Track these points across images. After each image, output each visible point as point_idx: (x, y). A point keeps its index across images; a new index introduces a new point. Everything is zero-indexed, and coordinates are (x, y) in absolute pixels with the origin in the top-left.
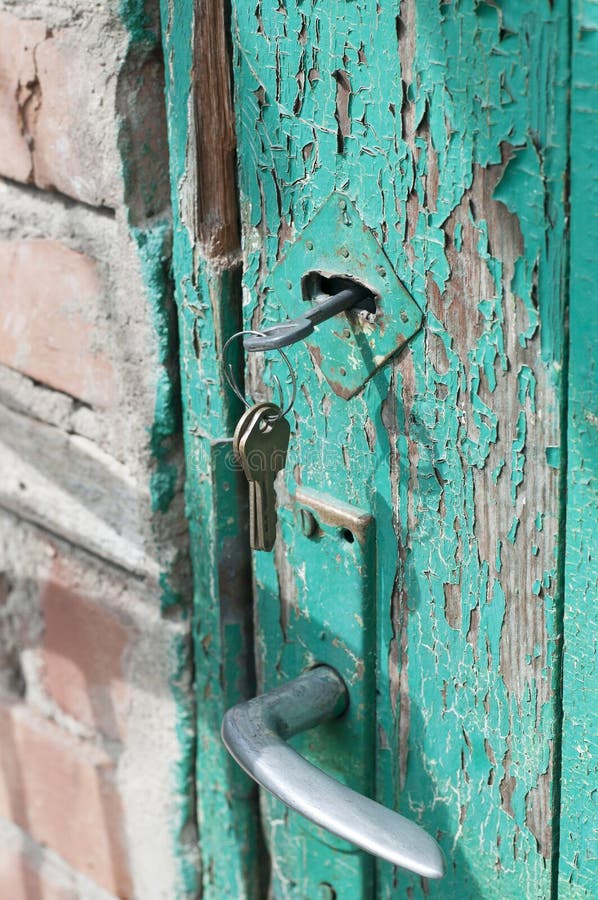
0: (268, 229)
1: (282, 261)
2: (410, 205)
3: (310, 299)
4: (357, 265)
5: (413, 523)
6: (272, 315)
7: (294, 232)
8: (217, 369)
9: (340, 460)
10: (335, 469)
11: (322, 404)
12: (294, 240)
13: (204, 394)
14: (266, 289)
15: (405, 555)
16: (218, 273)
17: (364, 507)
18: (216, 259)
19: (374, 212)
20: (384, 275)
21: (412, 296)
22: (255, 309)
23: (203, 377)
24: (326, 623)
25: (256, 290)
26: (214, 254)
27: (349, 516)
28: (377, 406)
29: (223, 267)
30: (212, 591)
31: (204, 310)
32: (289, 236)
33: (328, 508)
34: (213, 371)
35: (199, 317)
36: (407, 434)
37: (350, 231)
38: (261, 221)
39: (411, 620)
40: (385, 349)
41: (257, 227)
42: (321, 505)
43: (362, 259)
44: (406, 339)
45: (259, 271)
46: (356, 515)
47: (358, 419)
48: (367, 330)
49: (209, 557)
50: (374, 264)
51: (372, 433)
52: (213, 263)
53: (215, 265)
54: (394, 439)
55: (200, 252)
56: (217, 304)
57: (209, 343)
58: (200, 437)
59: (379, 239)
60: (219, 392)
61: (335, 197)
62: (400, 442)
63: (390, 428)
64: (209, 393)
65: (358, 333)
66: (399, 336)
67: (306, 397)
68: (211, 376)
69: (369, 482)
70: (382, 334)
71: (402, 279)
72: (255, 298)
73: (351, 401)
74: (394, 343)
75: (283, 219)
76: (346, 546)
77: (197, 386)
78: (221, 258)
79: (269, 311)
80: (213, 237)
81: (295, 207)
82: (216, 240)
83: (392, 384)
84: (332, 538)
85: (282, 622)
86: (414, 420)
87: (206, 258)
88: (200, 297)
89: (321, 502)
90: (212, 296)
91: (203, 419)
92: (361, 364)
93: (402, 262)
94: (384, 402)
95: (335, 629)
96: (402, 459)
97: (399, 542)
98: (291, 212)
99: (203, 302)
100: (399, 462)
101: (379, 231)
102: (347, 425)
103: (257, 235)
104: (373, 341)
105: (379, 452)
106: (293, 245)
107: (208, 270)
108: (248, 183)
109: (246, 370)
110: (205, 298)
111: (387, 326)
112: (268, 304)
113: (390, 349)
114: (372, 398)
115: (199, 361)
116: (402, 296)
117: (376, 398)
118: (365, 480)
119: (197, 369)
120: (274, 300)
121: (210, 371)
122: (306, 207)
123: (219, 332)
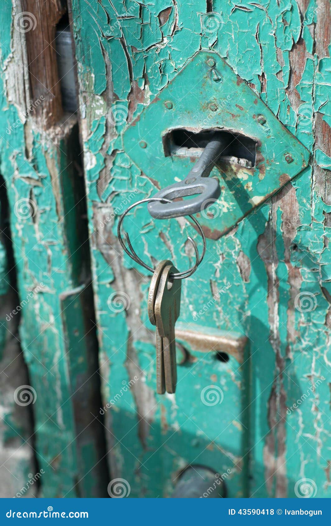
0: (115, 95)
1: (134, 124)
2: (294, 54)
3: (170, 155)
4: (229, 117)
5: (294, 336)
6: (122, 174)
7: (148, 94)
8: (60, 231)
9: (207, 293)
10: (201, 301)
11: (185, 246)
12: (149, 102)
13: (44, 254)
14: (114, 152)
15: (284, 364)
16: (56, 142)
17: (236, 329)
18: (51, 130)
19: (249, 65)
20: (264, 123)
21: (296, 138)
22: (101, 171)
23: (41, 239)
24: (200, 432)
25: (102, 154)
26: (48, 126)
27: (225, 341)
28: (251, 242)
29: (59, 137)
30: (60, 420)
31: (41, 179)
32: (142, 99)
33: (200, 337)
34: (55, 232)
35: (35, 187)
36: (288, 262)
37: (220, 86)
38: (107, 88)
39: (290, 416)
40: (266, 190)
41: (101, 95)
42: (191, 335)
43: (235, 110)
44: (290, 178)
45: (104, 136)
46: (231, 339)
47: (229, 255)
48: (243, 175)
49: (55, 393)
50: (249, 113)
51: (246, 265)
52: (49, 135)
53: (51, 136)
54: (273, 268)
55: (33, 127)
56: (56, 173)
57: (48, 208)
58: (41, 293)
59: (256, 90)
60: (62, 251)
61: (202, 56)
62: (280, 269)
63: (268, 258)
64: (49, 252)
65: (229, 178)
66: (283, 177)
67: (165, 242)
68: (52, 237)
69: (242, 307)
70: (261, 177)
71: (285, 123)
72: (101, 162)
73: (220, 240)
74: (276, 183)
75: (134, 84)
76: (222, 367)
77: (35, 248)
78: (55, 129)
79: (119, 171)
80: (45, 110)
81: (149, 71)
82: (48, 113)
83: (270, 220)
84: (205, 361)
85: (141, 435)
86: (295, 247)
87: (41, 131)
88: (36, 168)
89: (190, 332)
90: (50, 165)
91: (43, 276)
92: (233, 206)
93: (284, 109)
94: (261, 237)
95: (208, 436)
96: (281, 284)
97: (277, 355)
98: (145, 76)
99: (39, 172)
100: (278, 286)
101: (257, 82)
102: (216, 262)
103: (102, 102)
104: (250, 184)
105: (254, 280)
106: (148, 107)
107: (43, 142)
108: (89, 55)
109: (91, 227)
110: (41, 168)
111: (268, 168)
112: (117, 164)
113: (272, 189)
114: (246, 235)
115: (36, 226)
116: (285, 139)
117: (251, 234)
118: (237, 307)
119: (34, 232)
120: (125, 160)
121: (51, 233)
122: (163, 70)
123: (60, 196)
